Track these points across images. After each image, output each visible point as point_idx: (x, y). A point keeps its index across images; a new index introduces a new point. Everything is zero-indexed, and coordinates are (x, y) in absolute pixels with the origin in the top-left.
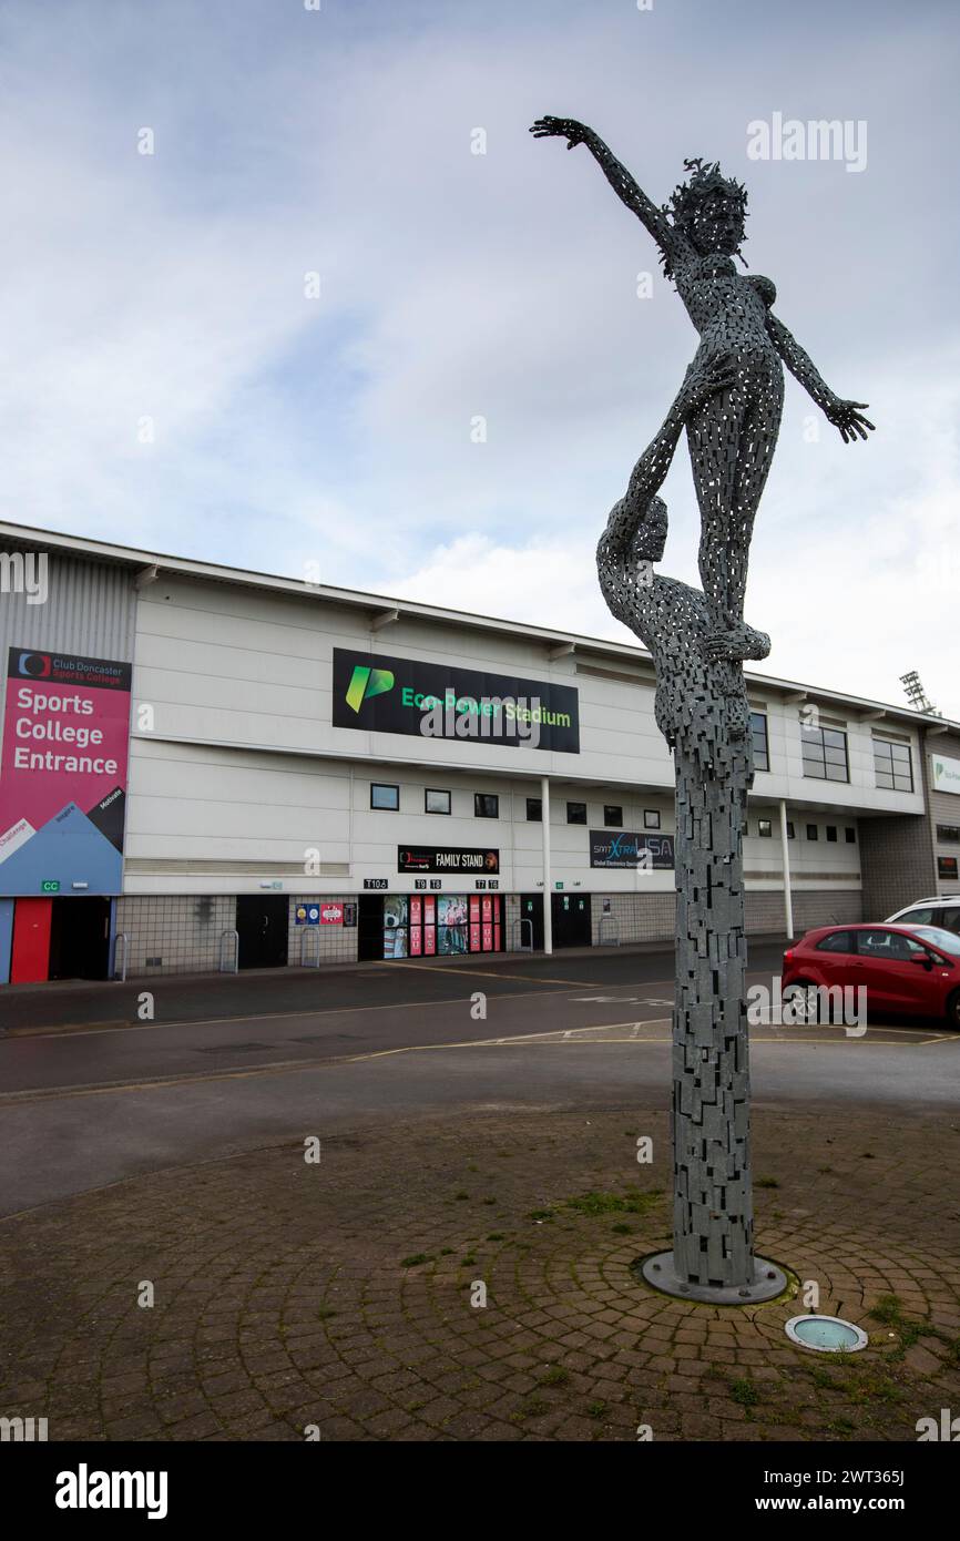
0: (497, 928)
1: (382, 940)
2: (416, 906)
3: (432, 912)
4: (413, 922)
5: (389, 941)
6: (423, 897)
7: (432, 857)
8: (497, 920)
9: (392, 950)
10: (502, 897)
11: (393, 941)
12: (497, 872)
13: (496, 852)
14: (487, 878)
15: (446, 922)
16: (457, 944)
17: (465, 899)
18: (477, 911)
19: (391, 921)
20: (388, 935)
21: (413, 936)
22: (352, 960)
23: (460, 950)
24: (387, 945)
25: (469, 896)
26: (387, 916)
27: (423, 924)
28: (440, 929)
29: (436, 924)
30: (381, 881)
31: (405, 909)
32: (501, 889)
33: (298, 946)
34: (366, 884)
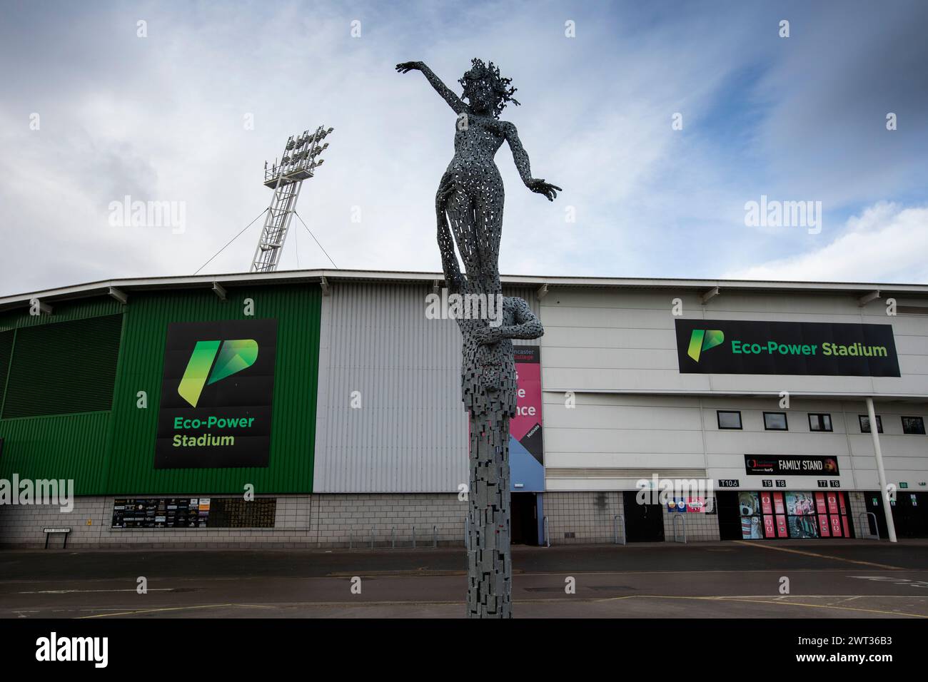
0: (844, 518)
1: (740, 525)
2: (766, 500)
3: (781, 505)
4: (765, 512)
5: (745, 526)
6: (772, 494)
7: (775, 462)
8: (844, 512)
9: (750, 533)
10: (845, 494)
11: (750, 526)
12: (837, 474)
13: (834, 458)
14: (828, 478)
15: (795, 512)
16: (807, 530)
17: (811, 495)
18: (823, 504)
19: (746, 511)
20: (744, 521)
21: (766, 523)
22: (715, 539)
23: (811, 535)
24: (744, 529)
25: (814, 494)
26: (742, 507)
27: (774, 514)
28: (789, 518)
29: (786, 513)
30: (733, 481)
31: (757, 503)
32: (843, 487)
33: (671, 527)
34: (721, 483)
